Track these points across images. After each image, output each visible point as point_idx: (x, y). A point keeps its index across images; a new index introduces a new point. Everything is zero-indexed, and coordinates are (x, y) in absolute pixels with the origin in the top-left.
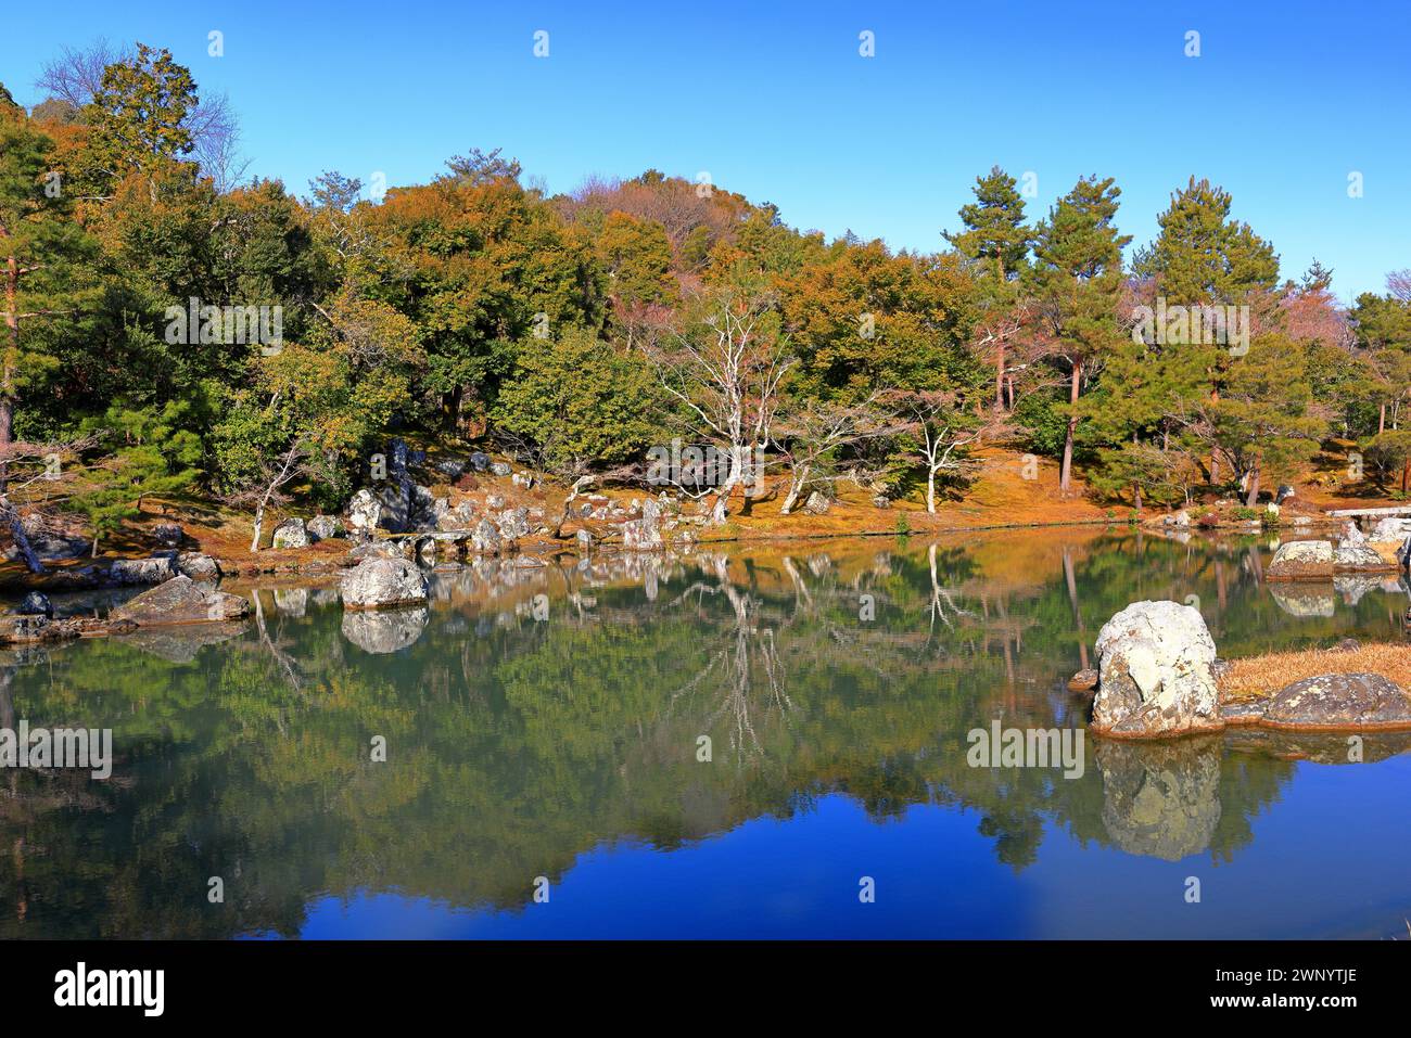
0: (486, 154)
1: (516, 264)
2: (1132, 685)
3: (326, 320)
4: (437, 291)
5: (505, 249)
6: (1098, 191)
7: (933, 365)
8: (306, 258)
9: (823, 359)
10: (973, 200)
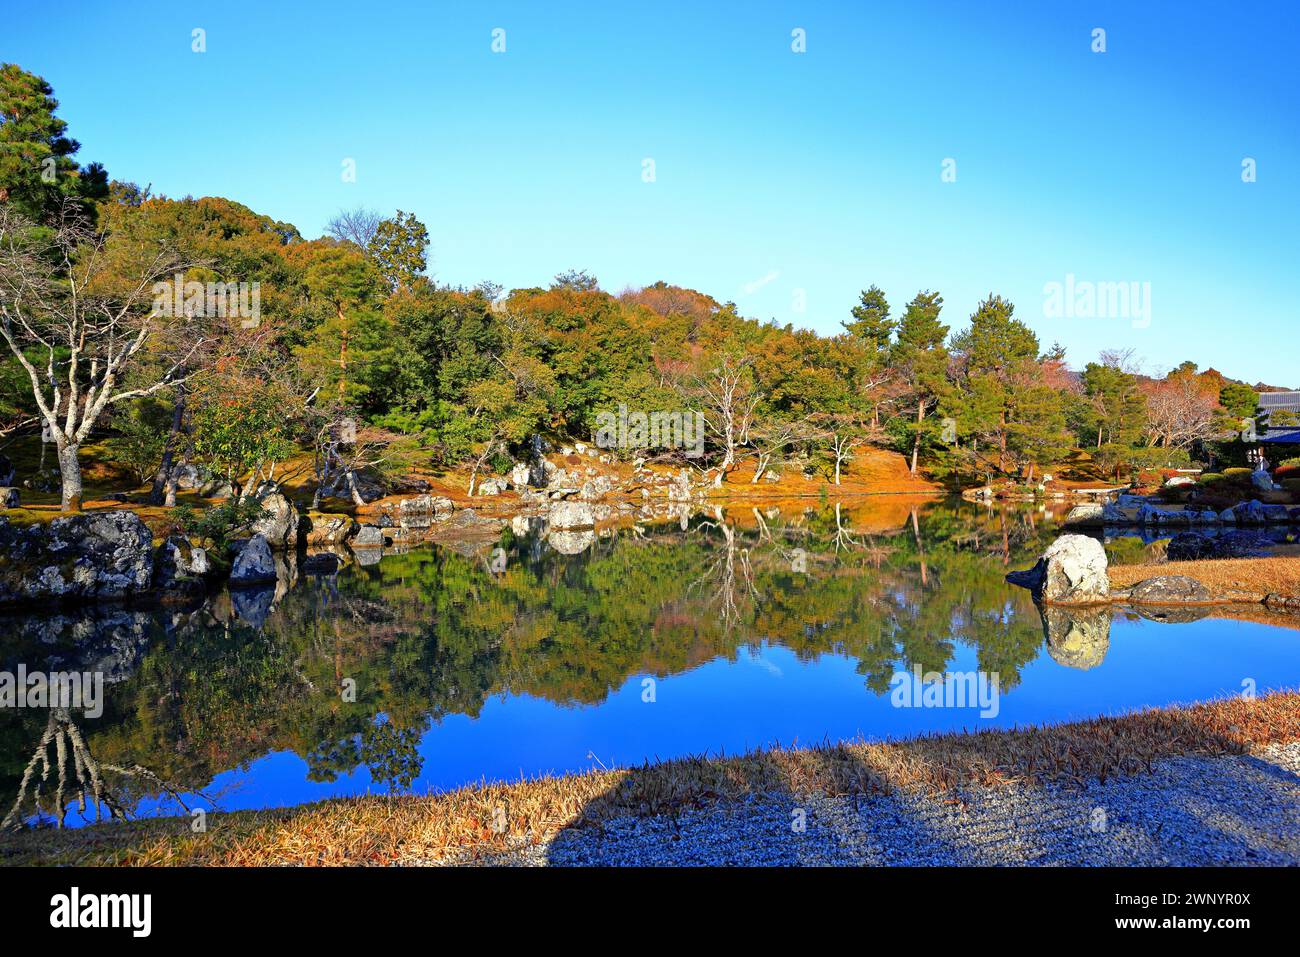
0: (577, 272)
1: (603, 336)
2: (1065, 578)
3: (503, 367)
4: (560, 351)
5: (596, 328)
6: (930, 299)
7: (841, 399)
8: (492, 331)
9: (777, 395)
10: (859, 304)
